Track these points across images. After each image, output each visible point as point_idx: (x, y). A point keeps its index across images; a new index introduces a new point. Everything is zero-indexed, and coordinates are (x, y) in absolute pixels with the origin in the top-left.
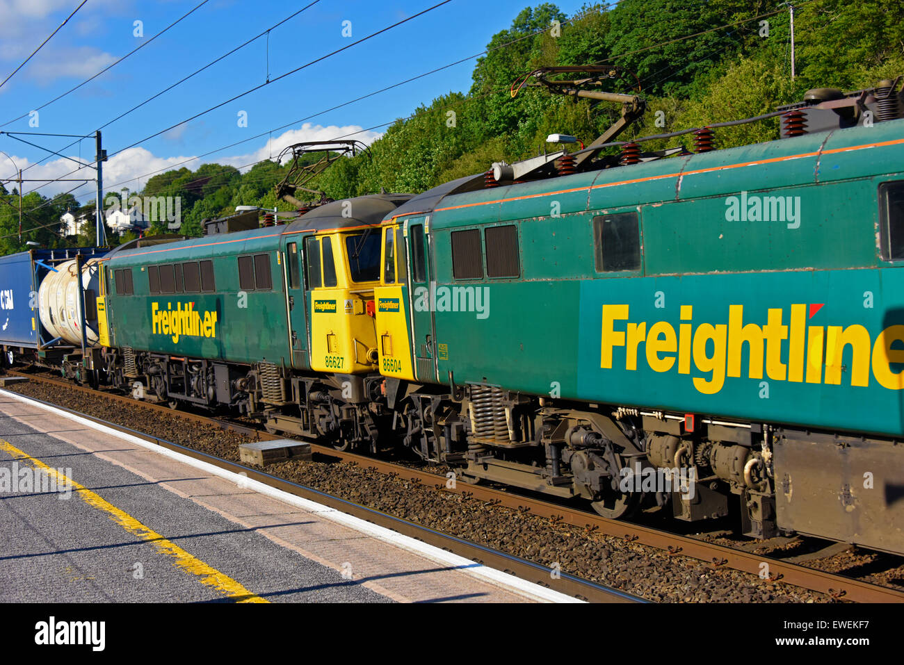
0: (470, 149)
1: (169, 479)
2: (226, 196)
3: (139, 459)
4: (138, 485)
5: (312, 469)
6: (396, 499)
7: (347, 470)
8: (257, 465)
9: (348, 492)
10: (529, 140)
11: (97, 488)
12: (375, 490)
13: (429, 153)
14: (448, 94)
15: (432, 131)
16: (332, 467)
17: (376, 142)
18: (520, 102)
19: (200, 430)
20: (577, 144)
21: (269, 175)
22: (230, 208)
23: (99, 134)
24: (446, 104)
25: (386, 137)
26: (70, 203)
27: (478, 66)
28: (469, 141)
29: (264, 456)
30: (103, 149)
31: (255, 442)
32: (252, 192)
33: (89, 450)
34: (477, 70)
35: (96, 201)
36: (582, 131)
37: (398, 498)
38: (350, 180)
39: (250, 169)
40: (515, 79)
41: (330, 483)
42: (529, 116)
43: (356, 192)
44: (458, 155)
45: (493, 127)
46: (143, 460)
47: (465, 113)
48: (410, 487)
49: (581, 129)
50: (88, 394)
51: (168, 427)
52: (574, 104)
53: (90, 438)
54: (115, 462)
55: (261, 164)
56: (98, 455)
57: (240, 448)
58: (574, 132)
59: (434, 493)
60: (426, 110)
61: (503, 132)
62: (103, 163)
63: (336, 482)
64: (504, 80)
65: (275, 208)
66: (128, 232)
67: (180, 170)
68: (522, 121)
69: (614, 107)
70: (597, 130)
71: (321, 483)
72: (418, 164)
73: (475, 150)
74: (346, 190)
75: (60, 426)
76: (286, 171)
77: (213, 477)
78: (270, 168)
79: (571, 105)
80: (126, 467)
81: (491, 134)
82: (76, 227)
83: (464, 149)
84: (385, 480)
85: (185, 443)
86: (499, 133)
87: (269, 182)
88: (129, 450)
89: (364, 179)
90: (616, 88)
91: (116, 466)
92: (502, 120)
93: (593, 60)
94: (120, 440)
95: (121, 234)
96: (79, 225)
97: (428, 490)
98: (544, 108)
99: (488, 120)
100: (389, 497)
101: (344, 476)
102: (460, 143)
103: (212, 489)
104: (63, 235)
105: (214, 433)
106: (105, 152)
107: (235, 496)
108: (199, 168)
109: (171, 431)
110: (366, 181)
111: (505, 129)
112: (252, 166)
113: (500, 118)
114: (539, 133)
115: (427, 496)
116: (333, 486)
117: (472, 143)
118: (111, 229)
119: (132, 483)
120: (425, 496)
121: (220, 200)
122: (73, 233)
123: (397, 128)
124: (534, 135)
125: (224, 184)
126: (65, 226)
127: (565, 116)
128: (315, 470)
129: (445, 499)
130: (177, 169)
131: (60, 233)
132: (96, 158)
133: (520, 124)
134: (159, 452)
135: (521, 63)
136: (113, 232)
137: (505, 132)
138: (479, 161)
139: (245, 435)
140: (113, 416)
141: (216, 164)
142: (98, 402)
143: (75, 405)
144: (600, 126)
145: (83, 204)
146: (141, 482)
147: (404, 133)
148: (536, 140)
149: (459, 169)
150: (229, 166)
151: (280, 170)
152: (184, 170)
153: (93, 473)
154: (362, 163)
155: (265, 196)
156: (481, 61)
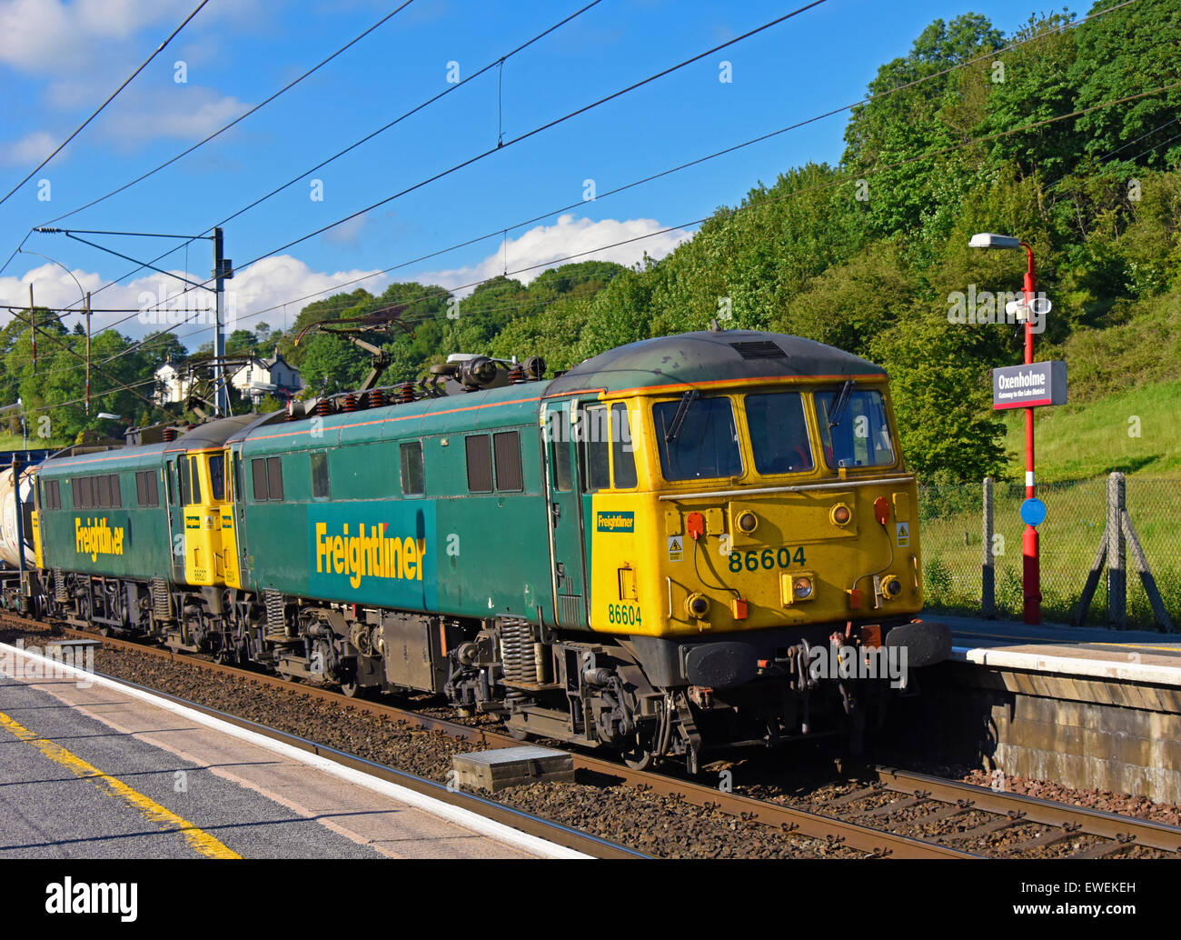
0: (840, 258)
1: (334, 812)
2: (431, 336)
3: (285, 778)
4: (284, 821)
5: (574, 797)
6: (716, 848)
7: (633, 799)
8: (482, 790)
9: (635, 835)
10: (941, 245)
11: (215, 827)
12: (680, 833)
13: (771, 266)
14: (803, 166)
15: (777, 227)
16: (608, 792)
17: (682, 247)
18: (925, 179)
19: (387, 730)
20: (1021, 251)
21: (504, 301)
22: (438, 357)
23: (219, 233)
24: (799, 182)
25: (699, 239)
26: (170, 348)
27: (854, 119)
28: (839, 245)
29: (493, 775)
30: (226, 257)
31: (480, 750)
32: (475, 331)
33: (201, 763)
34: (851, 127)
35: (213, 346)
36: (1030, 228)
37: (718, 846)
38: (639, 310)
39: (472, 292)
40: (917, 140)
41: (605, 819)
42: (939, 204)
43: (649, 331)
44: (820, 270)
45: (880, 222)
46: (292, 779)
47: (832, 200)
48: (740, 827)
49: (1028, 225)
50: (200, 668)
51: (334, 725)
52: (1015, 183)
53: (204, 742)
54: (245, 784)
55: (490, 284)
56: (215, 771)
57: (454, 761)
58: (1015, 231)
59: (779, 837)
60: (766, 193)
61: (896, 229)
62: (226, 281)
63: (615, 819)
64: (897, 143)
65: (514, 358)
66: (267, 398)
67: (354, 293)
68: (927, 212)
69: (1082, 188)
70: (1054, 226)
71: (589, 820)
72: (754, 283)
73: (849, 260)
74: (632, 326)
75: (153, 722)
76: (531, 295)
77: (409, 809)
78: (505, 290)
79: (1012, 185)
80: (264, 792)
81: (877, 233)
82: (181, 389)
83: (831, 258)
84: (697, 816)
85: (362, 751)
86: (890, 233)
87: (503, 313)
88: (268, 764)
89: (663, 308)
90: (1086, 157)
91: (247, 790)
92: (894, 210)
93: (1047, 108)
94: (252, 746)
95: (256, 400)
96: (185, 385)
97: (770, 833)
98: (966, 189)
99: (872, 210)
100: (703, 844)
101: (628, 809)
102: (823, 248)
103: (408, 831)
104: (158, 403)
105: (410, 736)
106: (229, 262)
107: (446, 841)
108: (385, 289)
109: (338, 732)
110: (665, 311)
111: (899, 225)
112: (475, 287)
113: (891, 205)
114: (956, 232)
115: (769, 842)
116: (609, 825)
117: (845, 248)
118: (238, 392)
119: (274, 819)
120: (765, 842)
121: (421, 344)
122: (176, 399)
123: (717, 223)
124: (948, 235)
125: (430, 316)
126: (162, 386)
127: (1001, 203)
128: (579, 798)
129: (797, 848)
130: (349, 291)
131: (154, 398)
132: (214, 274)
133: (923, 216)
134: (317, 767)
135: (927, 114)
136: (242, 397)
137: (899, 230)
138: (855, 279)
139: (463, 738)
140: (242, 706)
141: (414, 284)
142: (216, 683)
143: (179, 688)
144: (1059, 221)
145: (192, 351)
146: (289, 817)
147: (730, 231)
148: (952, 244)
149: (822, 293)
150: (437, 287)
151: (521, 294)
152: (361, 294)
153: (208, 802)
154: (657, 282)
155: (496, 338)
156: (859, 111)
